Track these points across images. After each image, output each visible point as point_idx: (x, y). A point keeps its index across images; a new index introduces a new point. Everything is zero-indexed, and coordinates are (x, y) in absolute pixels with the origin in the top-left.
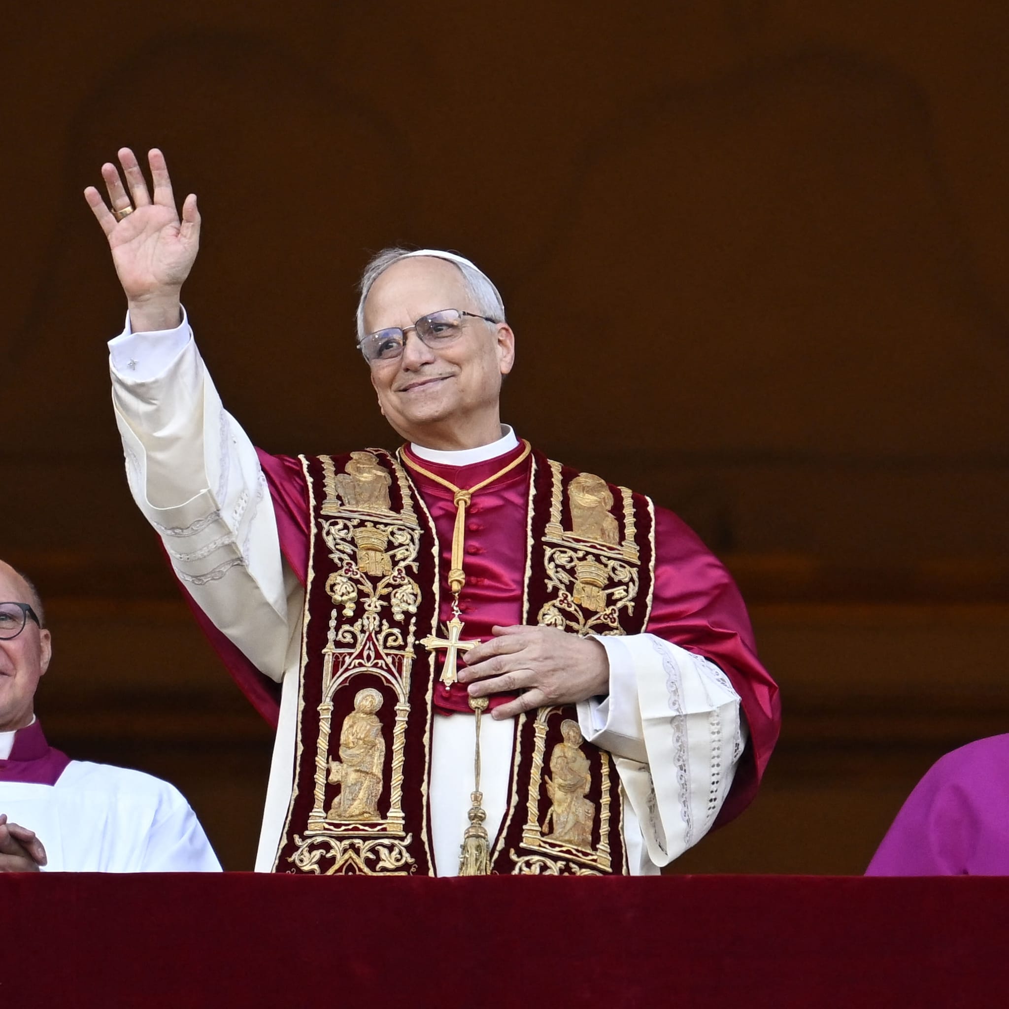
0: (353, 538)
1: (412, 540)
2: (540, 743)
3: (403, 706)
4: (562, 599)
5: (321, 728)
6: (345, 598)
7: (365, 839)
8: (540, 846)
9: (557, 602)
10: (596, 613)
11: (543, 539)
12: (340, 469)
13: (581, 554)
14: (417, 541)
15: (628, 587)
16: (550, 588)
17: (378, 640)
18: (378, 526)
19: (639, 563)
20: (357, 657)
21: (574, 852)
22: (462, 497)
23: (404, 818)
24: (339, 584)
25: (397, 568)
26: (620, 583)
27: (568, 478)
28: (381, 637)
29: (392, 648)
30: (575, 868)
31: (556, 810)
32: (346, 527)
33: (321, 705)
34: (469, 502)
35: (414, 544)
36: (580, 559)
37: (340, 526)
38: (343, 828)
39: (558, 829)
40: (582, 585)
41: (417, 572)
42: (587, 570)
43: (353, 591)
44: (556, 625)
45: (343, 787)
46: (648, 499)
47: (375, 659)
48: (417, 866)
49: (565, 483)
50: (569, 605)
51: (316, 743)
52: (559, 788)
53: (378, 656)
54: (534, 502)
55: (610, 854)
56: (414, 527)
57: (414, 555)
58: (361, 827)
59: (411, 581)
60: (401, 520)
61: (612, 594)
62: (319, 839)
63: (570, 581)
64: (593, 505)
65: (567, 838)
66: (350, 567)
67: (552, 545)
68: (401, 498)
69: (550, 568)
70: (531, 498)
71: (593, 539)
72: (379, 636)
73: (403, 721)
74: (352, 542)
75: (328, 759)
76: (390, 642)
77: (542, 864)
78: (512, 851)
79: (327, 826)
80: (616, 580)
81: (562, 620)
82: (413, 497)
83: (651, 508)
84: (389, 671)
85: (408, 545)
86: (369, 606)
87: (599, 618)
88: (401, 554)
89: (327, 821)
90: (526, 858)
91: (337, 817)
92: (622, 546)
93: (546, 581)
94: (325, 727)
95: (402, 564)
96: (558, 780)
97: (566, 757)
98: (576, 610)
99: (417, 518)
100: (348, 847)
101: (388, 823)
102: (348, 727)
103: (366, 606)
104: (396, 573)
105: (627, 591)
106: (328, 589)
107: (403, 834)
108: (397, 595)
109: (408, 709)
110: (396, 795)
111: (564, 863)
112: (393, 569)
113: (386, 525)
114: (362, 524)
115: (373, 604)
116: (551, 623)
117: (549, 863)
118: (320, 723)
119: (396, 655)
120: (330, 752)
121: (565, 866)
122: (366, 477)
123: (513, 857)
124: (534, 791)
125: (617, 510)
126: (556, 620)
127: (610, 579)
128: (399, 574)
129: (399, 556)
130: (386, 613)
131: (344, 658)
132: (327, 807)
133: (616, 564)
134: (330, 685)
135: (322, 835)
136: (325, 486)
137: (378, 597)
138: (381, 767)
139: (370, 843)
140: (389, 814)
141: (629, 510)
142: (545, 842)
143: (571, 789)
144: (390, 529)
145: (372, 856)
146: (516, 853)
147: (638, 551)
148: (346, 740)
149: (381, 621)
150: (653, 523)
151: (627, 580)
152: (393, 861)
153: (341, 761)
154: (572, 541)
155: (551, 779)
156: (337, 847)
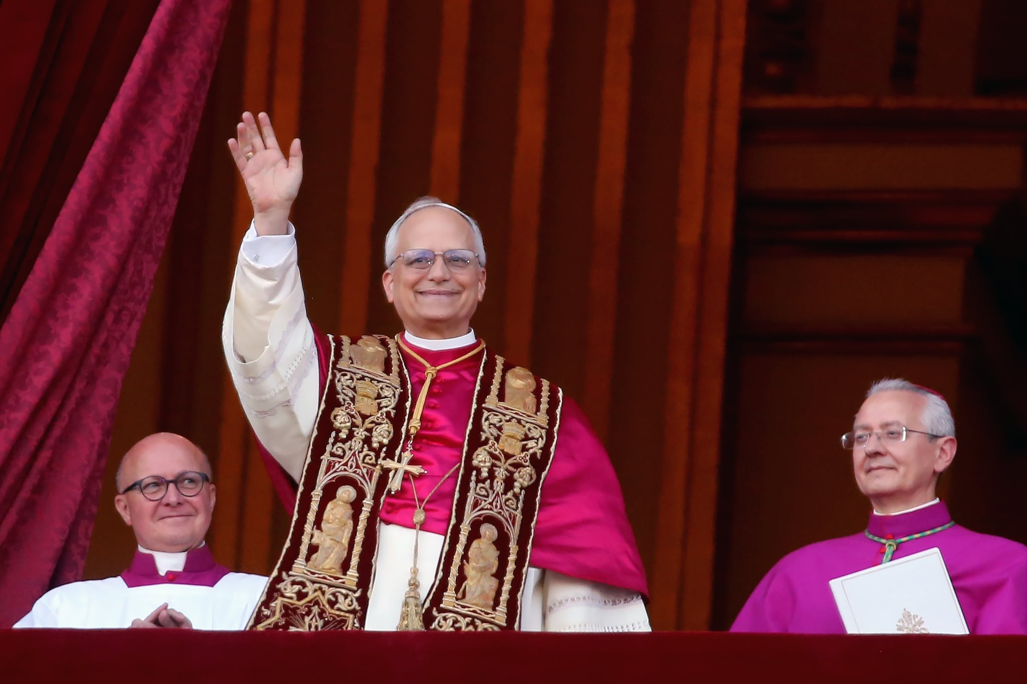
0: (355, 387)
1: (394, 395)
2: (463, 539)
3: (368, 502)
4: (491, 445)
5: (312, 506)
6: (343, 425)
7: (330, 586)
8: (454, 607)
9: (487, 447)
10: (513, 456)
11: (483, 405)
12: (354, 341)
13: (508, 418)
14: (397, 396)
15: (538, 441)
16: (483, 438)
17: (359, 457)
18: (373, 382)
19: (547, 427)
20: (343, 465)
21: (479, 612)
22: (431, 372)
23: (358, 577)
24: (340, 415)
25: (380, 412)
26: (533, 438)
27: (507, 368)
28: (362, 455)
29: (368, 464)
30: (478, 622)
31: (469, 584)
32: (351, 378)
33: (314, 491)
34: (435, 375)
35: (395, 397)
36: (507, 421)
37: (348, 377)
38: (316, 575)
39: (468, 596)
40: (506, 438)
41: (393, 417)
42: (510, 429)
43: (349, 422)
44: (485, 462)
45: (320, 548)
46: (560, 389)
47: (355, 468)
48: (362, 613)
49: (504, 371)
50: (495, 450)
51: (307, 515)
52: (472, 569)
53: (358, 467)
54: (481, 380)
55: (507, 614)
56: (397, 386)
57: (393, 405)
58: (329, 578)
59: (388, 421)
60: (389, 380)
61: (526, 444)
62: (299, 579)
63: (498, 434)
64: (522, 387)
65: (474, 602)
66: (350, 406)
67: (489, 410)
68: (391, 366)
69: (485, 425)
70: (479, 378)
71: (518, 409)
72: (360, 454)
73: (367, 511)
74: (354, 389)
75: (313, 528)
76: (367, 460)
77: (454, 619)
78: (435, 609)
79: (306, 572)
80: (530, 436)
81: (490, 459)
82: (400, 367)
83: (560, 395)
84: (363, 477)
85: (391, 398)
86: (358, 433)
87: (515, 459)
88: (385, 403)
89: (306, 568)
90: (444, 615)
91: (314, 567)
92: (537, 415)
93: (481, 433)
94: (314, 506)
95: (385, 410)
96: (472, 564)
97: (480, 549)
98: (499, 453)
99: (400, 381)
100: (318, 588)
101: (347, 579)
102: (330, 508)
103: (355, 433)
104: (379, 415)
105: (537, 443)
106: (332, 417)
107: (355, 588)
108: (377, 430)
109: (372, 504)
110: (355, 561)
111: (470, 619)
112: (378, 411)
113: (379, 382)
114: (363, 378)
115: (360, 433)
116: (482, 460)
117: (460, 618)
118: (312, 503)
119: (370, 469)
120: (315, 523)
121: (471, 621)
122: (370, 350)
123: (435, 613)
124: (454, 570)
125: (537, 393)
126: (485, 459)
127: (526, 435)
128: (381, 416)
129: (383, 404)
130: (367, 441)
131: (335, 464)
132: (308, 559)
133: (532, 426)
134: (322, 480)
135: (302, 577)
136: (342, 350)
137: (364, 429)
138: (348, 540)
139: (333, 590)
140: (348, 573)
141: (545, 394)
142: (458, 605)
143: (482, 570)
144: (381, 385)
145: (333, 599)
146: (437, 610)
147: (548, 419)
148: (327, 517)
149: (363, 445)
150: (560, 404)
151: (538, 436)
152: (346, 605)
153: (322, 531)
154: (503, 409)
155: (468, 562)
156: (310, 588)
